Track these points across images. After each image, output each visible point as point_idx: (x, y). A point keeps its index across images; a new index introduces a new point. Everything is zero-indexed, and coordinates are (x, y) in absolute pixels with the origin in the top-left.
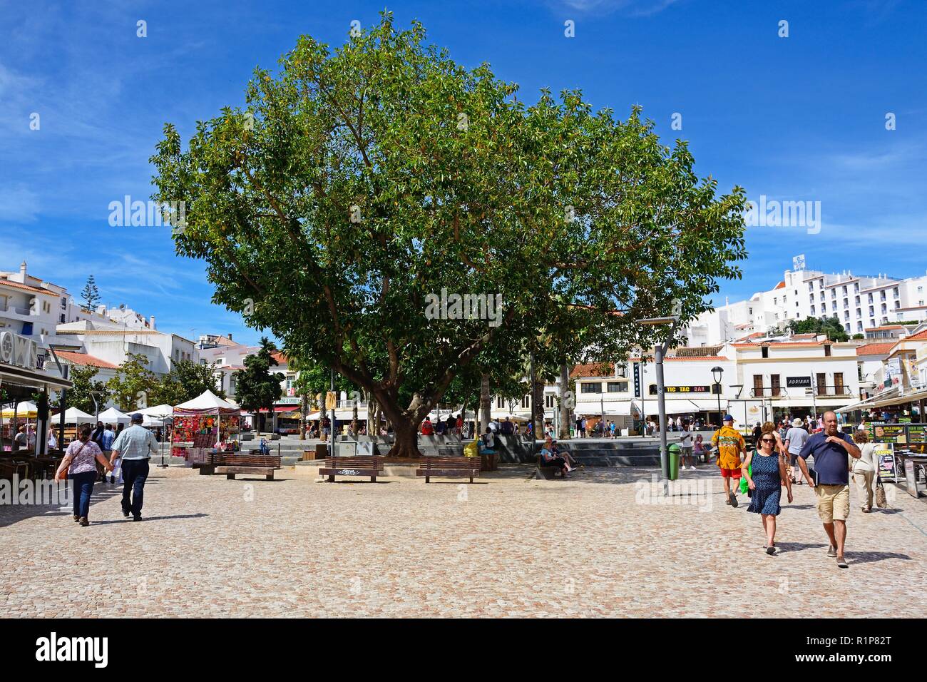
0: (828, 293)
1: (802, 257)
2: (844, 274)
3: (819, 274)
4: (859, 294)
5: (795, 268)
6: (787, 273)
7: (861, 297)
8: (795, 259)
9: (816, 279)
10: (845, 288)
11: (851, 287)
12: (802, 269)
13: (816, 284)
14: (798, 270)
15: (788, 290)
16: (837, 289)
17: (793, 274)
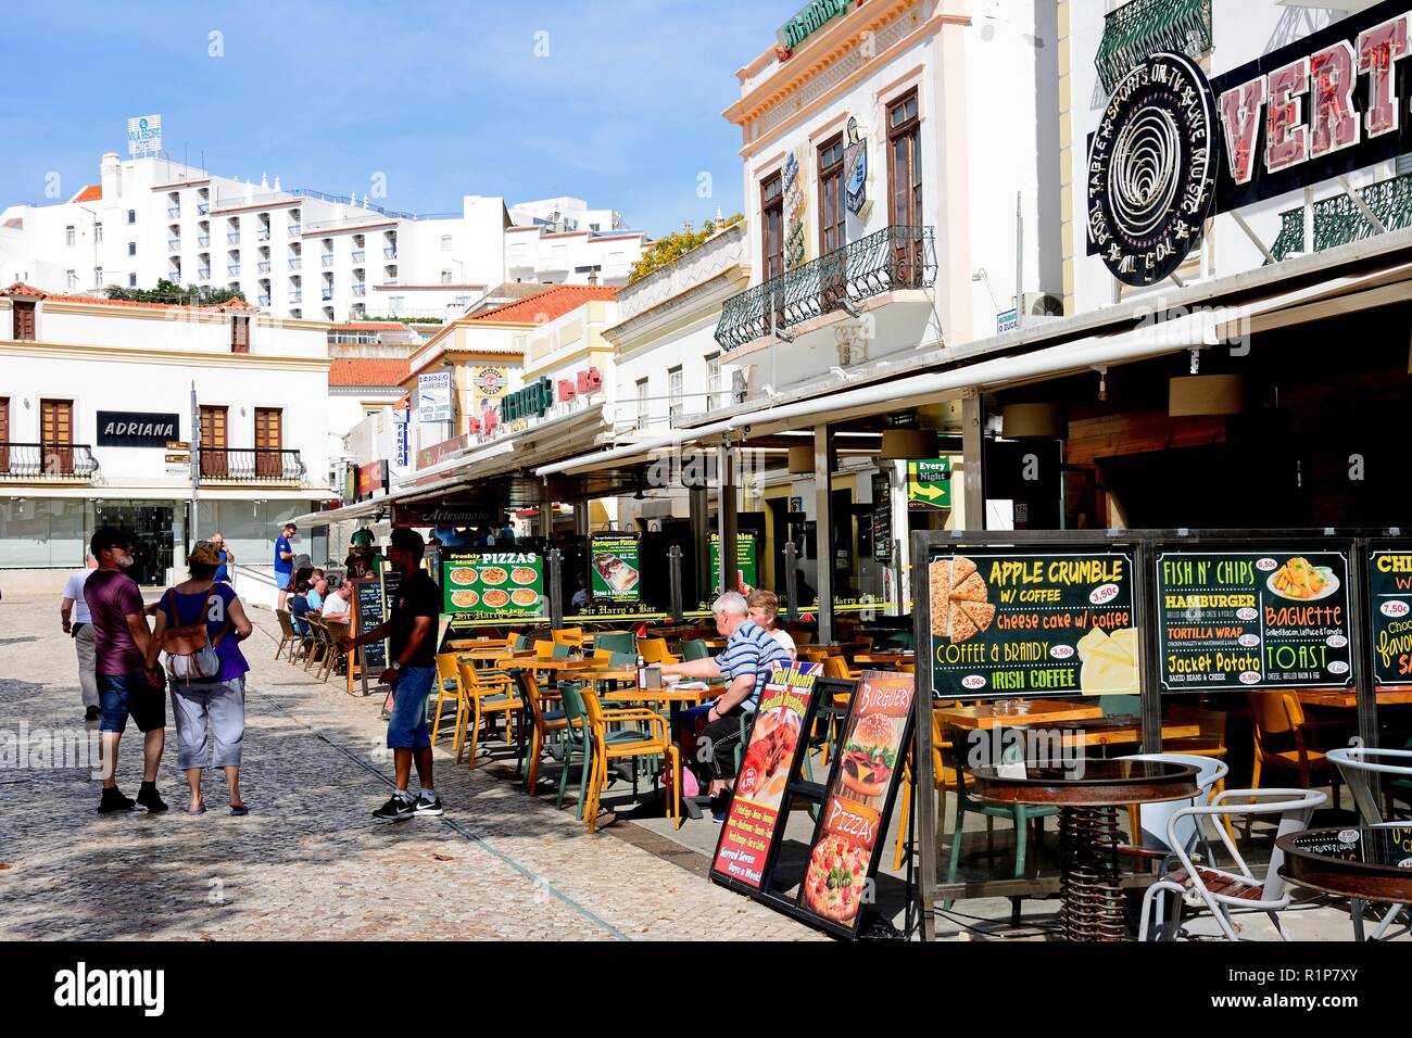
0: (220, 225)
1: (155, 121)
2: (265, 183)
3: (195, 175)
4: (298, 239)
5: (133, 150)
6: (109, 161)
7: (306, 244)
8: (134, 124)
9: (189, 185)
10: (265, 218)
11: (280, 218)
12: (151, 154)
13: (190, 197)
14: (140, 156)
15: (109, 209)
16: (242, 217)
17: (125, 164)
